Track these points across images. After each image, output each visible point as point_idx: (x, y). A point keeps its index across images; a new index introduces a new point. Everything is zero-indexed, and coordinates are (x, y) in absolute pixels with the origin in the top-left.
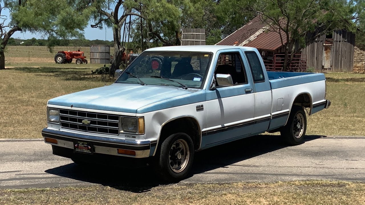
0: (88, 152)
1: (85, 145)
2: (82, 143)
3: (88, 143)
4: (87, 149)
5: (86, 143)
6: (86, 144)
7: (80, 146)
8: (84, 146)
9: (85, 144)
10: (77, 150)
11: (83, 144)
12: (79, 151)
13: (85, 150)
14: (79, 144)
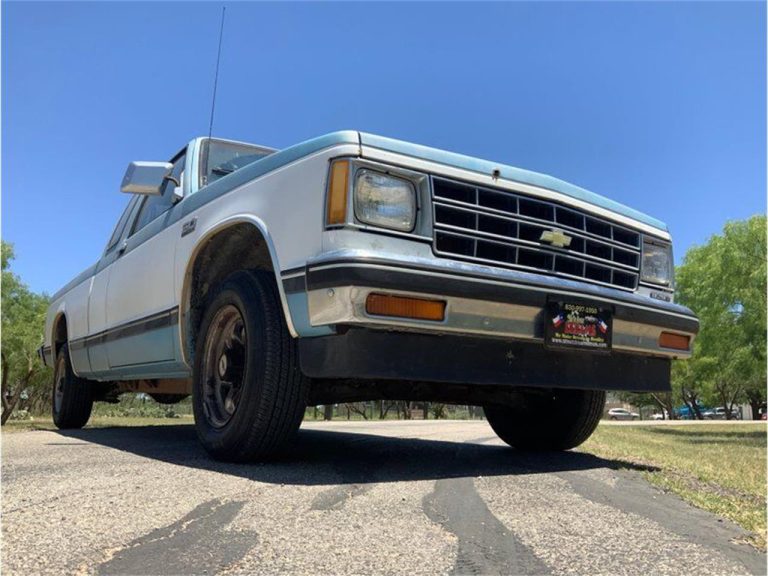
0: (596, 345)
1: (590, 318)
2: (581, 308)
3: (601, 310)
4: (594, 334)
5: (594, 311)
6: (594, 315)
7: (572, 324)
8: (587, 323)
9: (589, 315)
10: (557, 340)
11: (583, 315)
12: (565, 341)
13: (588, 339)
14: (569, 316)
